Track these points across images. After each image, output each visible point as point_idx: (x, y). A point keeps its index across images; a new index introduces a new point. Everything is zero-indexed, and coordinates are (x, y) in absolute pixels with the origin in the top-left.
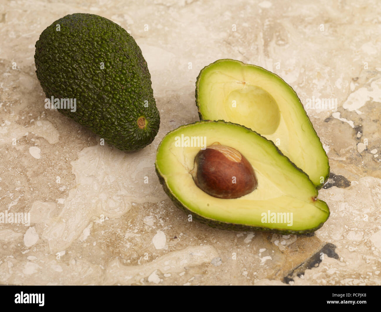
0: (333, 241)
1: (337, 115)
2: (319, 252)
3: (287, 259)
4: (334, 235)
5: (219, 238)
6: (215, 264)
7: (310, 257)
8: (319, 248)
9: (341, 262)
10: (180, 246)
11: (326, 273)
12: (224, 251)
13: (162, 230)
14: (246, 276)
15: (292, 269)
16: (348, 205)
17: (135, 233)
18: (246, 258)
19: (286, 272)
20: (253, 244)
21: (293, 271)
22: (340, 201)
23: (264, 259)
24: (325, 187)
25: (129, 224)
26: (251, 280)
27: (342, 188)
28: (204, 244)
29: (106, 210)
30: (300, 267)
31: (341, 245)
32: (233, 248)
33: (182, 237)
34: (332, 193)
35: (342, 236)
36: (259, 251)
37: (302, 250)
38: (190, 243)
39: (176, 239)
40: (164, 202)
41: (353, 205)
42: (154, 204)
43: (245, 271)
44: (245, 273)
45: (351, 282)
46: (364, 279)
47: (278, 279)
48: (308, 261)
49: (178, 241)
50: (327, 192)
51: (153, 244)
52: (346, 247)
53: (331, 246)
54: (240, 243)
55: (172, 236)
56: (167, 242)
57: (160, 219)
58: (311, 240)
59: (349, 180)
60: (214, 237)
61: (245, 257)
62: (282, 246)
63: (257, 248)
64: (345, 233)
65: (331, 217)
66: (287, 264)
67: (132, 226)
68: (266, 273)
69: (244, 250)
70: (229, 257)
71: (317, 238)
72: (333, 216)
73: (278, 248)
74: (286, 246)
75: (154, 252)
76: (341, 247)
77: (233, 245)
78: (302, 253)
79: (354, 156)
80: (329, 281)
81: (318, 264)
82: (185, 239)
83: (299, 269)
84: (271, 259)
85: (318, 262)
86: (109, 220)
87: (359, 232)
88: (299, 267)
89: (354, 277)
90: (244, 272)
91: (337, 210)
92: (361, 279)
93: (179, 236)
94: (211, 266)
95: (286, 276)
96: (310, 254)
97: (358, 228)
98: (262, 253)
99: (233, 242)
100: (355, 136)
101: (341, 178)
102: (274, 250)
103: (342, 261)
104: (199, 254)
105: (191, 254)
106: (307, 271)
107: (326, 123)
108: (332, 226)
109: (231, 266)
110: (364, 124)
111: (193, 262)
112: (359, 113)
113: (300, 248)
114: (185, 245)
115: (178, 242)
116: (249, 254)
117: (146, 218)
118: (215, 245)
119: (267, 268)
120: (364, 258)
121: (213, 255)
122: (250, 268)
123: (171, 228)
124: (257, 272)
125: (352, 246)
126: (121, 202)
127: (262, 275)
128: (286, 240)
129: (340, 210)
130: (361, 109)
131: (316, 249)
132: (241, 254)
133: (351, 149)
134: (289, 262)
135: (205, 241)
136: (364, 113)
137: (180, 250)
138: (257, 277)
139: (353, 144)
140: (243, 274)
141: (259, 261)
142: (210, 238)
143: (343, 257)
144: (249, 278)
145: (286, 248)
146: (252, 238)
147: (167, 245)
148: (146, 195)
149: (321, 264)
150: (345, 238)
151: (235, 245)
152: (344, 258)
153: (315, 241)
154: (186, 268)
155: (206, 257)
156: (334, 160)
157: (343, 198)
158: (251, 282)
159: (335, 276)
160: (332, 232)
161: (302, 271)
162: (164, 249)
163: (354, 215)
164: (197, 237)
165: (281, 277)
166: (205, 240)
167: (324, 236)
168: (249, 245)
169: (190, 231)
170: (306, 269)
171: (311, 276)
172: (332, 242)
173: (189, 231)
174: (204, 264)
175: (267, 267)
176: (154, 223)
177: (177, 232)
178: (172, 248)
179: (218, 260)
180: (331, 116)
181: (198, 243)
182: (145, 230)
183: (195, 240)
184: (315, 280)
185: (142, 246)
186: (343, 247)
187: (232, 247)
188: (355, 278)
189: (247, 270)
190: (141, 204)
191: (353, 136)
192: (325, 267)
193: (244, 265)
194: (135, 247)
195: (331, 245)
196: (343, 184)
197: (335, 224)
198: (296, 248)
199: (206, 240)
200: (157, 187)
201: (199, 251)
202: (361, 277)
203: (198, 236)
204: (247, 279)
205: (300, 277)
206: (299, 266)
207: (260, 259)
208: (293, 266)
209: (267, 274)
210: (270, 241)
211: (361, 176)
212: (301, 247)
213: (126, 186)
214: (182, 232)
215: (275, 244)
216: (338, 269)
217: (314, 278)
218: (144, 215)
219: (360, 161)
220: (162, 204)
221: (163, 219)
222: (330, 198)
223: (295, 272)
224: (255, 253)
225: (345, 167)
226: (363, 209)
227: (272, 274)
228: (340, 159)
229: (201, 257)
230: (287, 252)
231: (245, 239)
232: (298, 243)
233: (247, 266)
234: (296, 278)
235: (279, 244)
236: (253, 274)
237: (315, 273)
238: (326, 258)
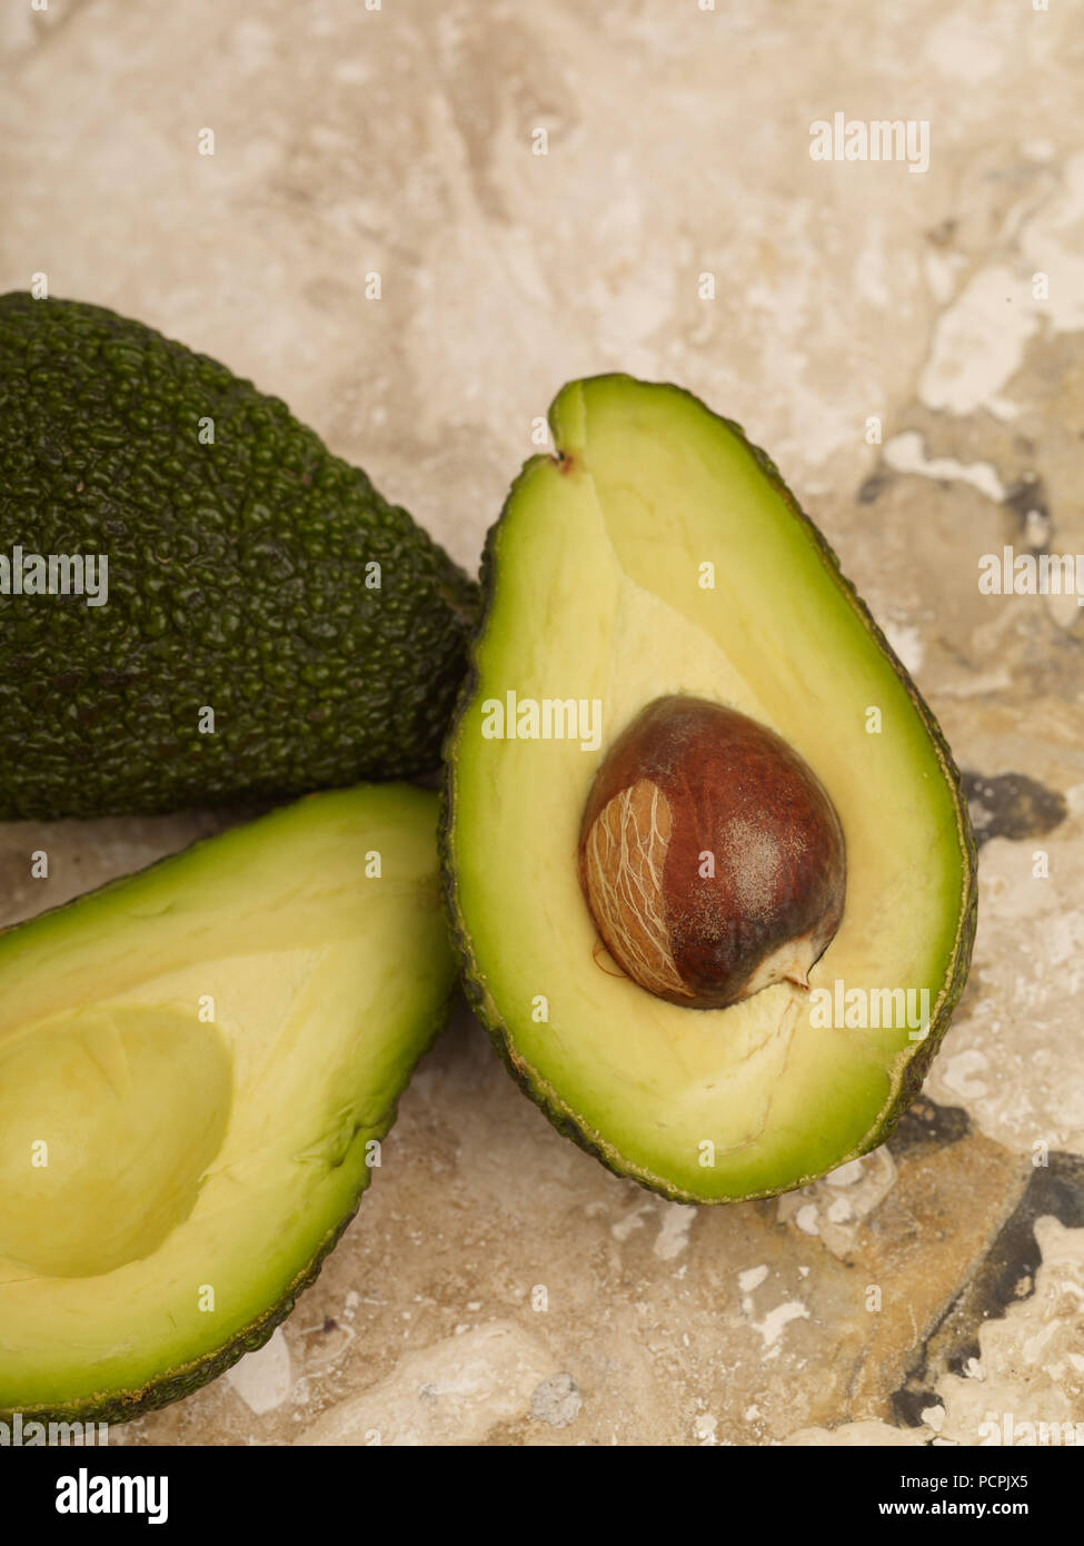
0: (1065, 1138)
1: (906, 453)
2: (1016, 1211)
4: (1060, 1103)
5: (534, 1267)
6: (555, 1418)
7: (982, 1253)
8: (1009, 1191)
10: (360, 1364)
11: (1077, 1321)
12: (578, 1334)
15: (915, 1343)
18: (686, 1341)
19: (893, 1364)
20: (701, 1258)
21: (925, 1352)
22: (1044, 914)
23: (773, 1326)
27: (1032, 835)
28: (471, 1323)
30: (951, 1316)
32: (611, 1305)
33: (360, 1310)
36: (737, 1288)
37: (938, 1227)
38: (406, 1334)
39: (334, 1335)
43: (699, 1412)
44: (706, 1424)
47: (868, 1413)
48: (978, 1275)
49: (348, 1342)
51: (232, 1389)
53: (1064, 1167)
54: (637, 1267)
55: (313, 1323)
56: (299, 1362)
58: (961, 1161)
59: (1053, 786)
60: (507, 1270)
61: (681, 1339)
62: (838, 1233)
63: (726, 1272)
65: (1025, 1009)
68: (801, 1399)
69: (666, 1302)
70: (608, 1362)
71: (987, 1140)
72: (1032, 1000)
73: (824, 1245)
74: (858, 1224)
75: (248, 1436)
77: (609, 1290)
78: (941, 1240)
79: (1045, 652)
81: (1027, 1280)
82: (378, 1319)
83: (951, 1332)
84: (807, 1315)
85: (1027, 1268)
88: (946, 1322)
90: (697, 1417)
93: (346, 1313)
94: (537, 1431)
95: (897, 1388)
96: (976, 1234)
98: (755, 1293)
99: (603, 1271)
100: (1020, 540)
101: (1018, 784)
102: (807, 1263)
104: (466, 1385)
105: (426, 1394)
106: (989, 1332)
107: (867, 510)
108: (1041, 1056)
109: (630, 1405)
110: (1043, 464)
112: (1006, 410)
113: (922, 1218)
114: (384, 1353)
115: (350, 1349)
116: (696, 1315)
118: (523, 1314)
119: (800, 1366)
121: (529, 1368)
122: (720, 1388)
124: (760, 1406)
127: (785, 1411)
128: (846, 1190)
129: (1055, 961)
130: (1010, 388)
131: (1001, 1203)
132: (661, 1327)
133: (1020, 617)
134: (893, 1306)
135: (474, 1306)
136: (1027, 406)
140: (695, 1436)
141: (753, 1342)
142: (491, 1284)
145: (860, 1236)
146: (686, 1226)
147: (303, 1375)
149: (1043, 1274)
151: (618, 1286)
153: (982, 1160)
155: (501, 1391)
156: (956, 700)
157: (1053, 894)
160: (1049, 1087)
161: (966, 1338)
162: (293, 1405)
164: (431, 1295)
165: (878, 1400)
166: (473, 1301)
167: (1016, 1120)
168: (683, 1270)
169: (387, 1269)
170: (982, 1319)
171: (1011, 1351)
172: (1062, 1143)
173: (383, 1274)
174: (501, 1429)
175: (797, 1361)
178: (330, 1385)
179: (563, 1390)
180: (881, 463)
181: (443, 1326)
183: (425, 1312)
184: (1040, 1370)
185: (185, 1413)
187: (606, 1301)
189: (708, 1407)
191: (1010, 540)
192: (1064, 1284)
193: (689, 1385)
194: (155, 1431)
195: (1061, 1162)
196: (1030, 818)
197: (1052, 1044)
198: (906, 1225)
199: (477, 1299)
201: (457, 1366)
203: (433, 1286)
205: (964, 1376)
206: (945, 1317)
207: (755, 1326)
208: (919, 1325)
209: (810, 1401)
210: (775, 1217)
212: (928, 1212)
214: (354, 1287)
215: (801, 1230)
217: (1029, 1360)
223: (935, 1354)
224: (722, 1302)
225: (1016, 722)
227: (830, 1391)
228: (985, 683)
229: (480, 1398)
230: (866, 1256)
231: (653, 1240)
232: (906, 1194)
233: (705, 1383)
234: (947, 1385)
235: (822, 1222)
236: (741, 1420)
237: (1031, 1332)
238: (1056, 1239)
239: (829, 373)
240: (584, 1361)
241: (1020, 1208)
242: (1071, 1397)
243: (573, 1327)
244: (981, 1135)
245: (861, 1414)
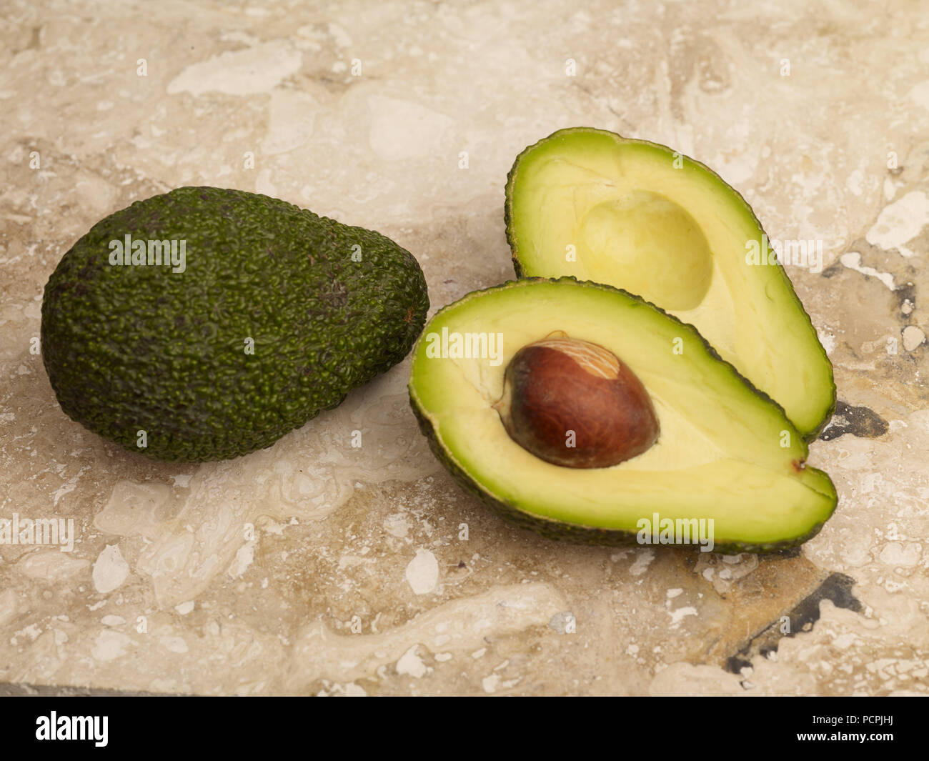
0: (846, 568)
1: (851, 260)
2: (813, 594)
3: (736, 613)
4: (849, 553)
5: (568, 564)
6: (560, 630)
7: (791, 608)
8: (812, 584)
9: (867, 618)
10: (472, 585)
11: (830, 647)
12: (581, 597)
13: (428, 548)
14: (635, 656)
15: (746, 638)
16: (883, 479)
17: (363, 556)
18: (634, 611)
19: (733, 645)
20: (651, 578)
21: (750, 643)
22: (864, 470)
23: (678, 615)
24: (826, 437)
25: (348, 534)
26: (648, 666)
27: (868, 437)
28: (531, 579)
29: (293, 501)
30: (768, 631)
31: (868, 578)
32: (602, 588)
33: (478, 563)
34: (842, 451)
35: (869, 554)
36: (665, 595)
37: (772, 592)
38: (498, 577)
39: (463, 570)
40: (431, 479)
41: (894, 478)
42: (408, 484)
43: (631, 643)
44: (633, 649)
45: (892, 667)
46: (924, 659)
47: (715, 663)
49: (468, 574)
50: (832, 448)
51: (407, 581)
52: (880, 581)
53: (842, 581)
54: (619, 575)
55: (453, 562)
56: (442, 577)
57: (424, 521)
58: (792, 567)
59: (883, 417)
60: (555, 562)
61: (631, 612)
62: (722, 583)
63: (661, 587)
64: (876, 548)
65: (842, 509)
66: (736, 626)
67: (356, 539)
68: (683, 649)
69: (629, 593)
70: (593, 611)
71: (807, 560)
72: (846, 506)
73: (713, 587)
74: (733, 582)
75: (409, 602)
76: (867, 581)
77: (602, 581)
78: (772, 598)
79: (896, 359)
80: (839, 665)
81: (810, 624)
83: (765, 638)
84: (696, 614)
85: (811, 619)
86: (298, 525)
87: (909, 545)
88: (765, 633)
89: (898, 654)
90: (630, 646)
91: (855, 492)
92: (917, 659)
93: (471, 562)
94: (550, 633)
95: (732, 656)
96: (790, 599)
97: (908, 536)
98: (674, 599)
99: (601, 573)
100: (897, 310)
101: (865, 412)
102: (703, 592)
103: (870, 616)
104: (520, 605)
105: (500, 605)
106: (784, 643)
107: (825, 280)
108: (845, 531)
109: (598, 633)
110: (918, 280)
111: (505, 624)
112: (906, 252)
113: (765, 587)
114: (485, 582)
115: (468, 577)
116: (641, 602)
117: (390, 519)
118: (558, 582)
120: (922, 608)
121: (553, 605)
122: (644, 636)
123: (451, 541)
124: (662, 647)
125: (893, 579)
126: (328, 481)
127: (674, 653)
128: (731, 566)
129: (863, 492)
130: (910, 244)
131: (807, 589)
132: (623, 603)
133: (888, 342)
134: (740, 620)
135: (534, 573)
136: (917, 254)
137: (472, 595)
138: (662, 658)
139: (892, 329)
140: (627, 653)
141: (667, 619)
142: (545, 566)
143: (871, 607)
144: (642, 661)
145: (733, 586)
146: (648, 563)
147: (442, 583)
148: (389, 464)
149: (818, 624)
150: (876, 561)
151: (608, 580)
152: (874, 609)
153: (802, 569)
154: (489, 639)
155: (537, 612)
156: (847, 370)
157: (870, 463)
158: (648, 669)
159: (854, 654)
160: (845, 545)
161: (772, 642)
162: (434, 594)
163: (897, 502)
164: (515, 564)
165: (721, 658)
166: (534, 571)
167: (824, 555)
168: (641, 582)
169: (496, 548)
170: (783, 636)
171: (793, 653)
172: (844, 570)
173: (494, 550)
174: (532, 628)
175: (686, 632)
176: (410, 530)
177: (464, 550)
178: (455, 590)
179: (567, 618)
180: (839, 262)
181: (516, 578)
182: (388, 549)
183: (510, 570)
184: (805, 665)
185: (381, 586)
186: (871, 583)
187: (600, 586)
188: (903, 658)
189: (636, 643)
190: (376, 485)
191: (893, 310)
192: (827, 631)
193: (630, 630)
194: (364, 590)
195: (842, 578)
196: (868, 429)
197: (851, 527)
198: (757, 587)
199: (537, 570)
200: (414, 443)
201: (519, 597)
202: (917, 655)
203: (516, 560)
204: (637, 663)
205: (766, 658)
206: (765, 631)
207: (670, 613)
208: (751, 631)
209: (687, 651)
210: (693, 569)
211: (913, 407)
212: (769, 584)
213: (338, 441)
214: (478, 552)
215: (704, 578)
216: (859, 635)
217: (801, 659)
218: (385, 511)
219: (909, 372)
220: (428, 483)
221: (431, 520)
222: (839, 461)
223: (755, 645)
224: (656, 599)
225: (873, 386)
226: (918, 489)
227: (698, 649)
228: (861, 366)
229: (525, 612)
230: (733, 596)
231: (630, 565)
232: (761, 574)
233: (638, 631)
234: (757, 660)
235: (715, 577)
236: (651, 651)
237: (805, 647)
238: (830, 610)
239: (822, 219)
240: (581, 609)
241: (816, 592)
242: (818, 679)
243: (580, 593)
244: (805, 558)
245: (712, 662)
